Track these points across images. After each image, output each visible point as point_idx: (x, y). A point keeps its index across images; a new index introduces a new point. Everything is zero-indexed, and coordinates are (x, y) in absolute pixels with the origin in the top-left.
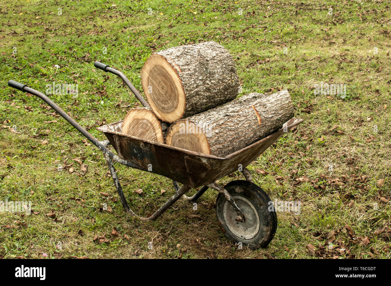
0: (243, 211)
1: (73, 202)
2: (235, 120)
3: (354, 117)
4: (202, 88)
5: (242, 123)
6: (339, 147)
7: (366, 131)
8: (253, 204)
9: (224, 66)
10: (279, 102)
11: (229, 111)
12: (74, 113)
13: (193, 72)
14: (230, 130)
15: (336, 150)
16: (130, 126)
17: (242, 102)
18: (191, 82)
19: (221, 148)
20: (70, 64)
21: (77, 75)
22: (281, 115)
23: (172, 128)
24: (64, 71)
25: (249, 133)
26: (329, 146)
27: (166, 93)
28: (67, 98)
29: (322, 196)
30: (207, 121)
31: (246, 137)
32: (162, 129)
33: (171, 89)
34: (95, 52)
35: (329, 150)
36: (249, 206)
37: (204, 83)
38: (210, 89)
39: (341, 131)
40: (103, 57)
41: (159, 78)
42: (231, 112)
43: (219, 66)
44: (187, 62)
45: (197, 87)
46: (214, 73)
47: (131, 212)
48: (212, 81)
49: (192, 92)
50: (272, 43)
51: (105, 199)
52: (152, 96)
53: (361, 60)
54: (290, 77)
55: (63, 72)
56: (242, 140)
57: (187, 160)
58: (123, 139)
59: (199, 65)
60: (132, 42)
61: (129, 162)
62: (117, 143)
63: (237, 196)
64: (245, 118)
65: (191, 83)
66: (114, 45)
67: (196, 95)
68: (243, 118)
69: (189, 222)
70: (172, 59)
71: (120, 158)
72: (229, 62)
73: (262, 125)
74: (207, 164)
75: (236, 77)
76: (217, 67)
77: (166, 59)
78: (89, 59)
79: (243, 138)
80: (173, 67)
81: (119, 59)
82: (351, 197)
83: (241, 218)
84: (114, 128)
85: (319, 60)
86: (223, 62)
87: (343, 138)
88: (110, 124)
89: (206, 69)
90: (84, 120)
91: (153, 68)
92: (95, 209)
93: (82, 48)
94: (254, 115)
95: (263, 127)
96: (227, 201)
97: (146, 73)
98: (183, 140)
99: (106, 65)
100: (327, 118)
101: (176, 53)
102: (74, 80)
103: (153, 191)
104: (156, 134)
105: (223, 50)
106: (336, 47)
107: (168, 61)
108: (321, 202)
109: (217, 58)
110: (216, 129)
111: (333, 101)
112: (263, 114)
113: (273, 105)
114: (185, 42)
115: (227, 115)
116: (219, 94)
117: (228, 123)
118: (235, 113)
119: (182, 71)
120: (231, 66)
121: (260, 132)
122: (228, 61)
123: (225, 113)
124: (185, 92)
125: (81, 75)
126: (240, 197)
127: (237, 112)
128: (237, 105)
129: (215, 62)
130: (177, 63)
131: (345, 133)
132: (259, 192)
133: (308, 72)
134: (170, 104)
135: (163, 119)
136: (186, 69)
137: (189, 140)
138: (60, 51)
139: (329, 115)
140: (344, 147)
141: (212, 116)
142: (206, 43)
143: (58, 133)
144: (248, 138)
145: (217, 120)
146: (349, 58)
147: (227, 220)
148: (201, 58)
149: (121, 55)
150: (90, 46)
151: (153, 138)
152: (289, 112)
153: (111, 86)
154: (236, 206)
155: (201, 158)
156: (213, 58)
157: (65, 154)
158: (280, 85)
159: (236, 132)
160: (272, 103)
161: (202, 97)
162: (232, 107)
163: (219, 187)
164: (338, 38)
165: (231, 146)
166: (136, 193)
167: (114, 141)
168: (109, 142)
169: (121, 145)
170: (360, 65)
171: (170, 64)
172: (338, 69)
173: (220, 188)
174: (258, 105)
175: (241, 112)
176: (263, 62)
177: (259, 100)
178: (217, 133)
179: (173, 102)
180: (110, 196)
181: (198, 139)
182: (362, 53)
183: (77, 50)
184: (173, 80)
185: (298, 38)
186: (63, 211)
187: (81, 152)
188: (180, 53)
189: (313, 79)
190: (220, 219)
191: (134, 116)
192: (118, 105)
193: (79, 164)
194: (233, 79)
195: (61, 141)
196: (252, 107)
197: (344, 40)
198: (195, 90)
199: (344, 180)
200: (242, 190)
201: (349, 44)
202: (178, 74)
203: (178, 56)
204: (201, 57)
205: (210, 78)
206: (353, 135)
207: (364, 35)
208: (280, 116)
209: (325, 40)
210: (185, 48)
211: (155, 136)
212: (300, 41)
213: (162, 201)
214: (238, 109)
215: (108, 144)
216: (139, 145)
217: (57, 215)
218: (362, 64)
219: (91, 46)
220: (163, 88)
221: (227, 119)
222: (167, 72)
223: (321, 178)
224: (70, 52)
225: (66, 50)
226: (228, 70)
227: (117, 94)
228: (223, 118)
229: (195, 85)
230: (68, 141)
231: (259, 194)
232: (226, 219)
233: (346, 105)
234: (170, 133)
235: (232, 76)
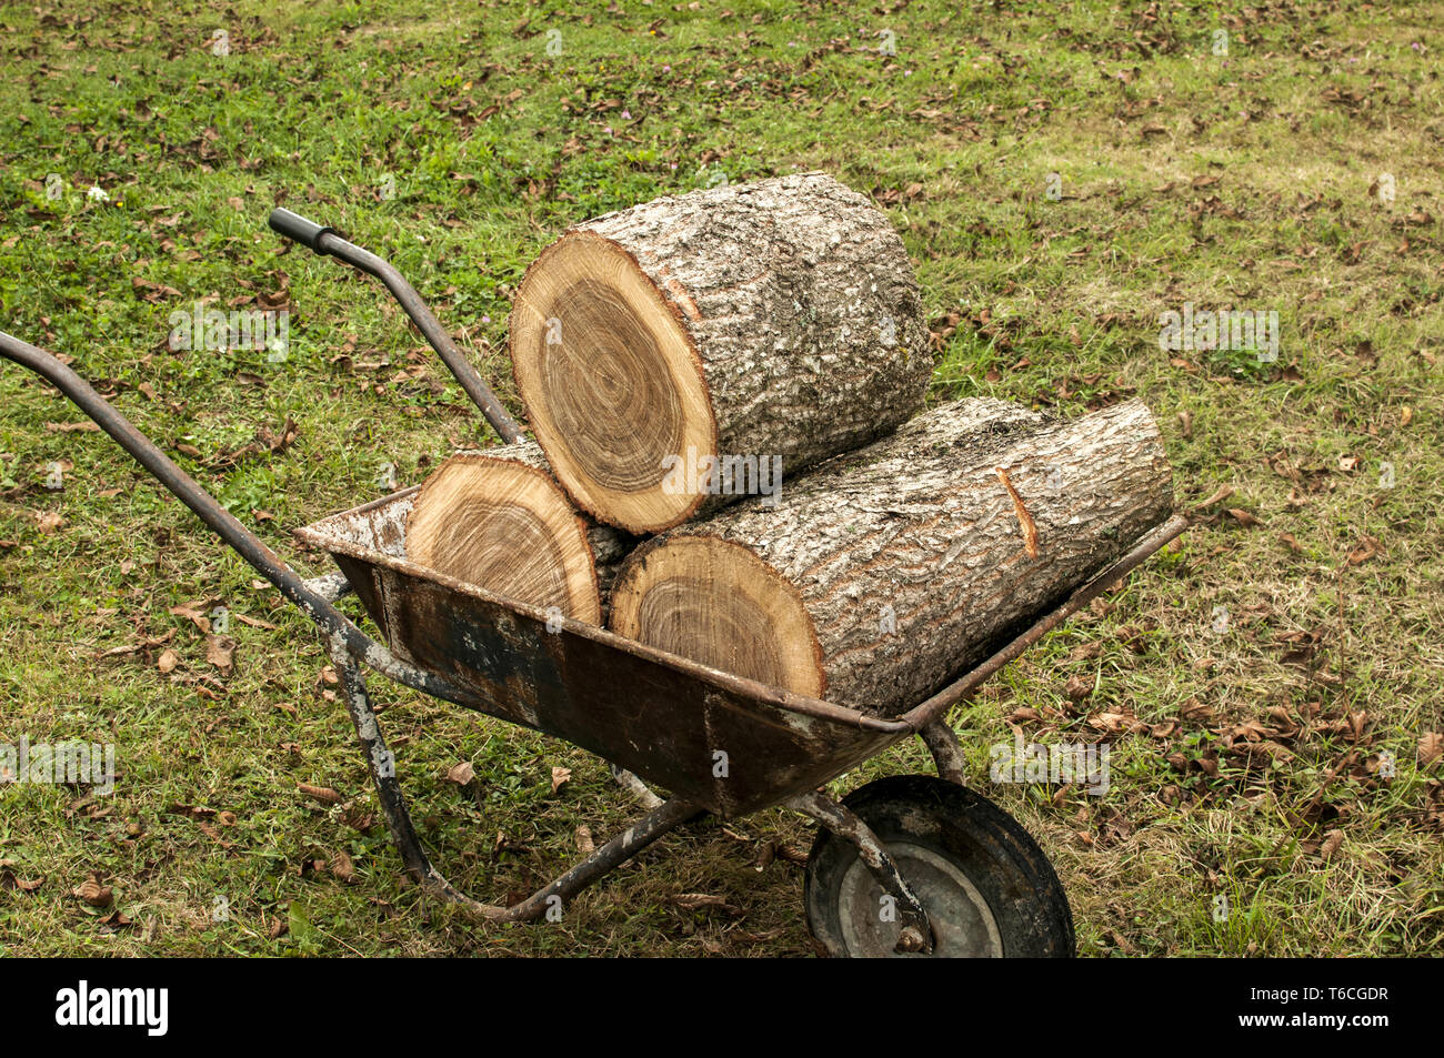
0: (928, 907)
1: (183, 827)
2: (926, 535)
3: (1288, 453)
4: (784, 389)
5: (957, 550)
6: (1240, 579)
7: (1344, 518)
8: (977, 887)
9: (874, 288)
10: (1114, 459)
11: (897, 496)
12: (165, 386)
13: (752, 317)
14: (909, 584)
15: (1231, 594)
16: (445, 527)
17: (947, 448)
18: (743, 365)
19: (869, 661)
20: (142, 171)
21: (174, 222)
22: (1122, 516)
23: (648, 558)
24: (120, 204)
25: (986, 592)
26: (1201, 572)
27: (625, 404)
28: (136, 320)
29: (1207, 805)
30: (811, 544)
31: (972, 612)
32: (593, 554)
33: (651, 390)
34: (236, 122)
35: (1206, 593)
36: (963, 892)
37: (795, 366)
38: (816, 394)
39: (1244, 509)
40: (273, 150)
41: (596, 337)
42: (910, 500)
43: (855, 290)
44: (725, 274)
45: (764, 386)
46: (836, 321)
47: (433, 878)
48: (826, 358)
49: (746, 409)
50: (922, 121)
51: (320, 814)
52: (557, 412)
53: (1275, 208)
54: (1012, 269)
55: (118, 208)
56: (955, 625)
57: (716, 709)
58: (418, 589)
59: (775, 285)
60: (380, 90)
61: (436, 679)
62: (390, 601)
63: (905, 846)
64: (970, 526)
65: (740, 370)
66: (309, 98)
67: (759, 423)
68: (962, 530)
69: (680, 928)
70: (660, 259)
71: (397, 657)
72: (894, 269)
73: (1040, 558)
74: (810, 736)
75: (918, 337)
76: (847, 291)
77: (633, 258)
78: (214, 153)
79: (957, 617)
80: (664, 296)
81: (331, 158)
82: (1325, 814)
83: (919, 939)
84: (372, 526)
85: (1115, 199)
86: (872, 271)
87: (1256, 543)
88: (356, 509)
89: (805, 303)
90: (206, 421)
91: (569, 292)
92: (279, 867)
93: (187, 106)
94: (1007, 514)
95: (1046, 565)
96: (858, 862)
97: (532, 308)
98: (696, 616)
99: (320, 227)
100: (1181, 449)
101: (675, 230)
102: (161, 240)
103: (515, 774)
104: (565, 575)
105: (866, 212)
106: (1167, 148)
107: (644, 269)
108: (1210, 833)
109: (845, 253)
110: (851, 579)
111: (1195, 381)
112: (1045, 511)
113: (1086, 473)
114: (583, 98)
115: (893, 515)
116: (849, 409)
117: (901, 553)
118: (927, 507)
119: (704, 317)
120: (901, 290)
121: (1030, 588)
122: (891, 265)
123: (884, 503)
124: (718, 411)
125: (189, 220)
126: (919, 853)
127: (934, 500)
128: (930, 464)
129: (839, 269)
130: (682, 275)
131: (1260, 520)
132: (1006, 835)
133: (1082, 248)
134: (642, 453)
135: (600, 514)
136: (721, 305)
137: (722, 620)
138: (102, 113)
139: (1189, 439)
140: (1261, 579)
141: (827, 518)
142: (793, 180)
143: (104, 481)
144: (979, 614)
145: (852, 536)
146: (1230, 202)
147: (852, 938)
148: (784, 256)
149: (341, 143)
150: (219, 98)
151: (551, 588)
152: (1153, 503)
153: (310, 272)
154: (904, 889)
155: (782, 711)
156: (830, 256)
157: (135, 580)
158: (976, 298)
159: (933, 590)
160: (1081, 463)
161: (781, 427)
162: (910, 474)
163: (834, 813)
164: (1171, 113)
165: (909, 652)
166: (446, 783)
167: (374, 593)
168: (345, 581)
169: (405, 613)
170: (1276, 231)
171: (653, 282)
172: (1193, 241)
173: (840, 818)
174: (1024, 469)
175: (952, 503)
176: (900, 198)
177: (1024, 447)
178: (854, 600)
179: (655, 447)
180: (341, 797)
181: (770, 620)
182: (1270, 178)
183: (169, 114)
184: (660, 353)
185: (1019, 106)
186: (142, 876)
187: (201, 574)
188: (694, 232)
189: (1102, 281)
190: (822, 931)
191: (466, 488)
192: (344, 363)
193: (199, 631)
194: (908, 346)
195: (116, 519)
196: (997, 479)
197: (1195, 122)
198: (757, 401)
199: (1282, 731)
200: (933, 827)
201: (1218, 141)
202: (689, 330)
203: (685, 245)
204: (782, 251)
205: (816, 343)
206: (1292, 529)
207: (1266, 103)
208: (1116, 521)
209: (1122, 116)
210: (713, 206)
211: (561, 584)
212: (1027, 115)
213: (557, 821)
214: (939, 483)
215: (340, 593)
216: (493, 623)
217: (118, 893)
218: (1284, 225)
219: (220, 96)
220: (609, 382)
221: (894, 533)
222: (635, 314)
223: (1191, 719)
224: (140, 119)
225: (125, 112)
226: (889, 306)
227: (337, 310)
228: (876, 527)
229: (758, 378)
230: (148, 517)
231: (1008, 848)
232: (847, 933)
233: (1249, 397)
234: (634, 577)
235: (904, 330)
